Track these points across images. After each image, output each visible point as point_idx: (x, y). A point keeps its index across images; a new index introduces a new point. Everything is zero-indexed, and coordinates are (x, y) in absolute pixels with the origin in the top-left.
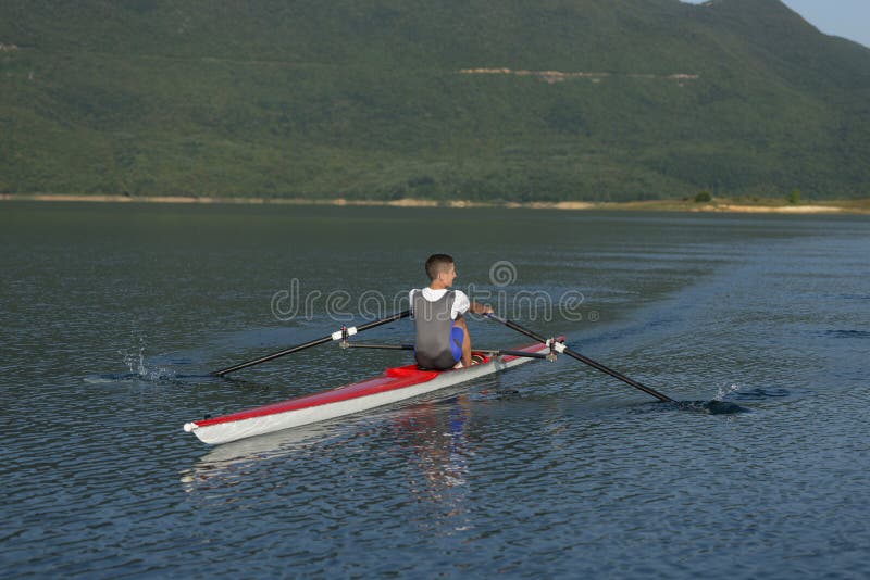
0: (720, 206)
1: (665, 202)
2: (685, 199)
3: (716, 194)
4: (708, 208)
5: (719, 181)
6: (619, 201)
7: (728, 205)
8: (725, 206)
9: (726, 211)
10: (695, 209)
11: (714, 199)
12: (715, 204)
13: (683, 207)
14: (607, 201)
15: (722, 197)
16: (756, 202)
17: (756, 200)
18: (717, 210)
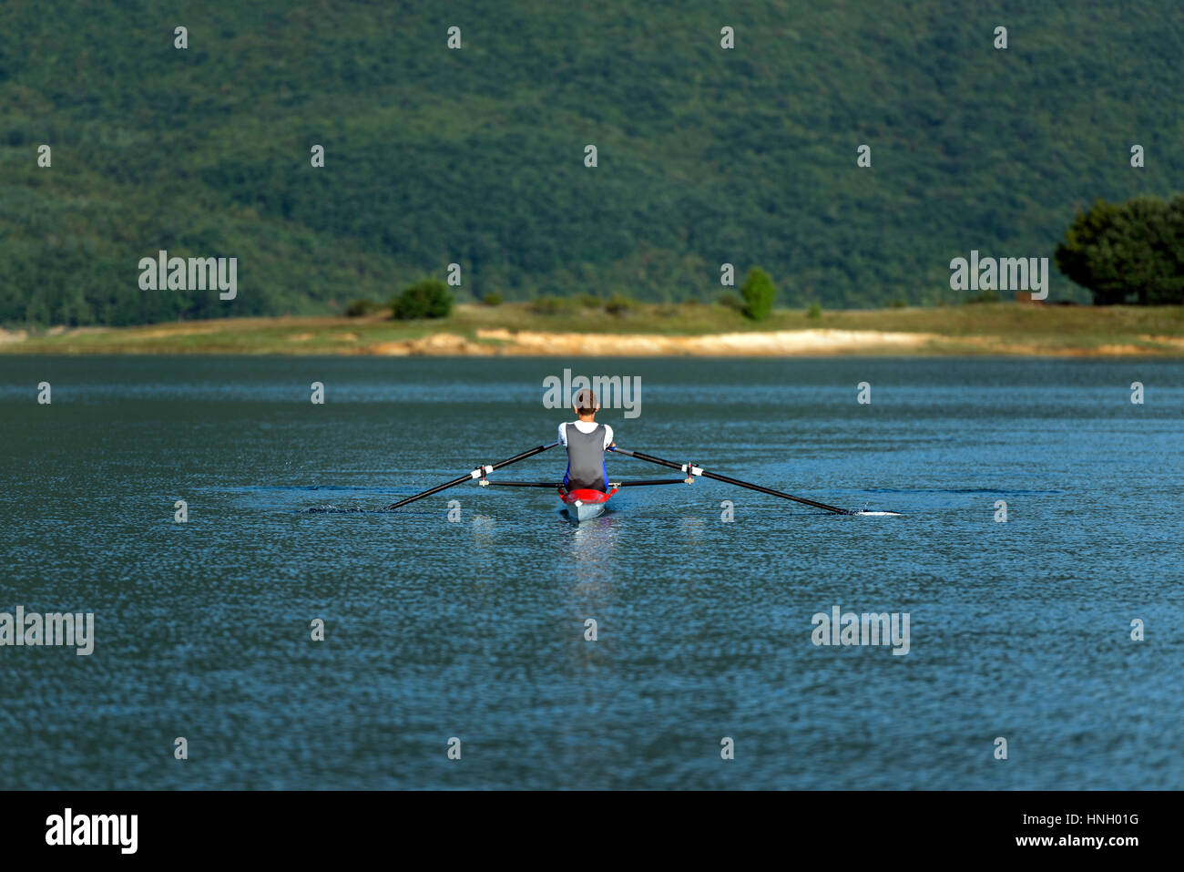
0: (483, 334)
1: (285, 321)
2: (355, 312)
3: (478, 293)
4: (442, 342)
5: (488, 240)
6: (120, 322)
7: (514, 330)
8: (502, 335)
9: (506, 352)
10: (396, 350)
11: (465, 309)
12: (466, 328)
13: (349, 341)
14: (74, 323)
15: (491, 302)
16: (616, 318)
17: (613, 310)
18: (474, 349)
